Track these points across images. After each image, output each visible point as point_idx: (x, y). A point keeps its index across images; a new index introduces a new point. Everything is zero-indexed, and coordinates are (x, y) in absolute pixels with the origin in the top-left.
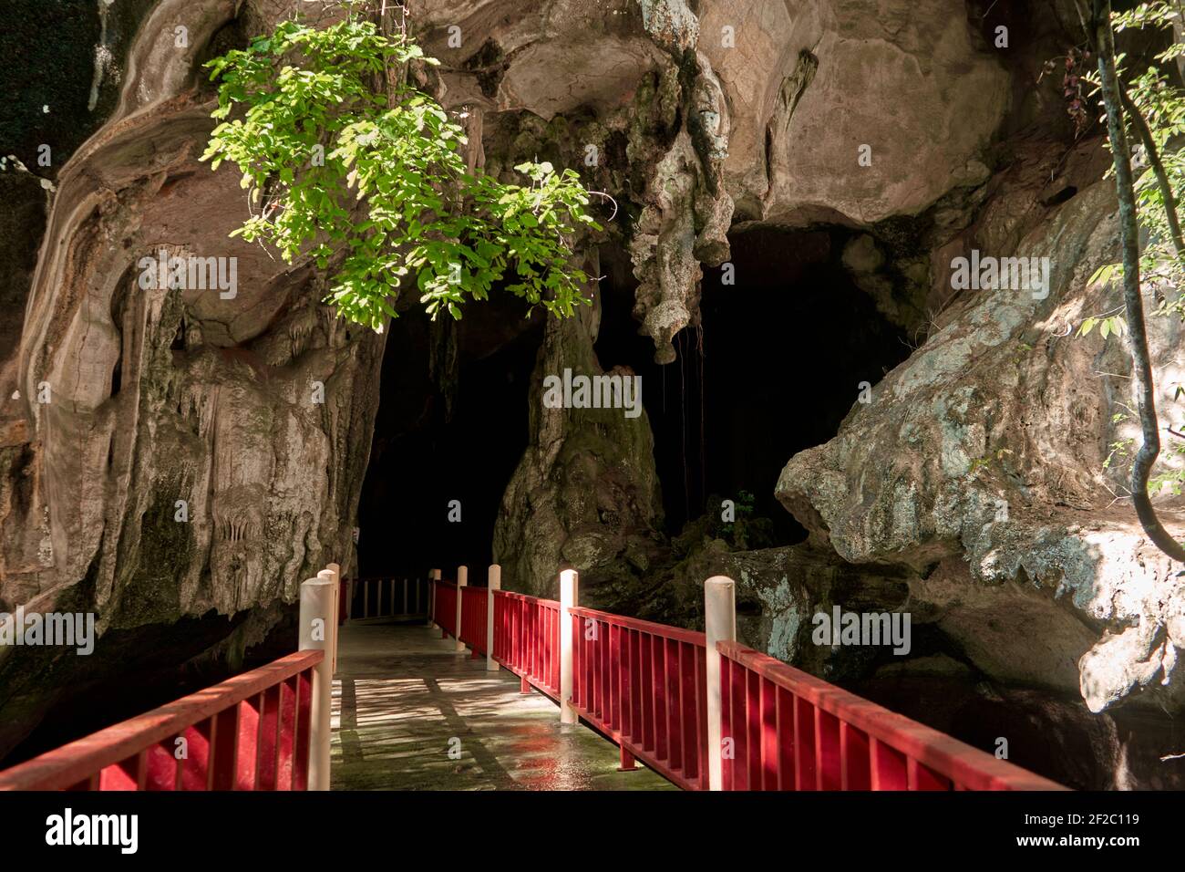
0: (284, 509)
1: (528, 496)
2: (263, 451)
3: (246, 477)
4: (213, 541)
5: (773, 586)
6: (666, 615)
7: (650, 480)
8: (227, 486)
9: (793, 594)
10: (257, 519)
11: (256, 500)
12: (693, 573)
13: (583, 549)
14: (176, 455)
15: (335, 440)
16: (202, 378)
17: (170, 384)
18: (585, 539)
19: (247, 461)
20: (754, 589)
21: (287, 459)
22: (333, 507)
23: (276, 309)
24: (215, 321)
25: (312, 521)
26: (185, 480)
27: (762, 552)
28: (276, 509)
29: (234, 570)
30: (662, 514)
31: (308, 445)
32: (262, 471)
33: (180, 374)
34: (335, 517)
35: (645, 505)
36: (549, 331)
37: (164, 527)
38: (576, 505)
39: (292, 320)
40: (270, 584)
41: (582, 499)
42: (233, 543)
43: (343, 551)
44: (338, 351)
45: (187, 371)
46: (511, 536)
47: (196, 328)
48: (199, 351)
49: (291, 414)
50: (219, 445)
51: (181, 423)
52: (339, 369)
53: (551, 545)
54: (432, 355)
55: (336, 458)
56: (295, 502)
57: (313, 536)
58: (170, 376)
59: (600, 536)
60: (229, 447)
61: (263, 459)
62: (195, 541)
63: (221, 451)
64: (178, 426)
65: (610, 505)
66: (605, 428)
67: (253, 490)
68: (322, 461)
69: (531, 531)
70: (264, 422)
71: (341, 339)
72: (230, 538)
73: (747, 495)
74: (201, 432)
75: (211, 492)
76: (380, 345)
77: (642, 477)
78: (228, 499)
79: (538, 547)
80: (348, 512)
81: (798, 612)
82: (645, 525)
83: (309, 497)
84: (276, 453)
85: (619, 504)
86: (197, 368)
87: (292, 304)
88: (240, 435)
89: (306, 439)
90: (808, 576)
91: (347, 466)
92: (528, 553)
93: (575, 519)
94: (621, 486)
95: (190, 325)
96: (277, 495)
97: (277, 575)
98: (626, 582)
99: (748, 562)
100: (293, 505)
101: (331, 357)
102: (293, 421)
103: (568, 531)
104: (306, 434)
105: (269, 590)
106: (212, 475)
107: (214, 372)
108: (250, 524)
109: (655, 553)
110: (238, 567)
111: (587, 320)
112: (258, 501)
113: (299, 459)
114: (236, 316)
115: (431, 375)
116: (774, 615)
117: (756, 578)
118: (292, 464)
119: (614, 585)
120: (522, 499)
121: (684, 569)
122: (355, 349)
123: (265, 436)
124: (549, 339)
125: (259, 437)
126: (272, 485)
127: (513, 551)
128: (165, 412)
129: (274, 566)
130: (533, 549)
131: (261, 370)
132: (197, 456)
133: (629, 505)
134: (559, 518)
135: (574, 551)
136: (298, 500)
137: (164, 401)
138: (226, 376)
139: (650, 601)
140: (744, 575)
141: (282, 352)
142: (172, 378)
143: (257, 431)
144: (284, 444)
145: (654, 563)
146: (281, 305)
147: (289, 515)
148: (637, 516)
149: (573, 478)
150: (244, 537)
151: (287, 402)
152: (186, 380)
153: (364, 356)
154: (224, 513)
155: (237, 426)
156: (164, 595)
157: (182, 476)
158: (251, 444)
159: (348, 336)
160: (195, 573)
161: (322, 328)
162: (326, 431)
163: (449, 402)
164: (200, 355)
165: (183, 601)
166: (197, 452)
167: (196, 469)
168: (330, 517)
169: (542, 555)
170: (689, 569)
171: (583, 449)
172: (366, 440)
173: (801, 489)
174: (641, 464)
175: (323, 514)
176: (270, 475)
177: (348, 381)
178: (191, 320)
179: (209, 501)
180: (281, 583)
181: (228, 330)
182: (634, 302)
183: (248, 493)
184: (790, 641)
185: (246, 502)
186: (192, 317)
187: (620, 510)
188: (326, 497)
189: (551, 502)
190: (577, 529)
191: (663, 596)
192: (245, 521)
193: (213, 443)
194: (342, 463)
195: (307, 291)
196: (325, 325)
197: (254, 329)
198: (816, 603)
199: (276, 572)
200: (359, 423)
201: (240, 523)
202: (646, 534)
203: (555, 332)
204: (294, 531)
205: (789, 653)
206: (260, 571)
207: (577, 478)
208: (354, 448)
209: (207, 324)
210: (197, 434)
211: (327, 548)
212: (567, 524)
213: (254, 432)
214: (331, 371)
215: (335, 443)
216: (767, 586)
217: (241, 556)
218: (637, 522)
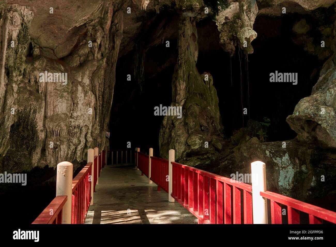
0: (77, 124)
1: (172, 121)
2: (67, 100)
3: (60, 110)
4: (46, 137)
5: (281, 157)
6: (230, 167)
7: (218, 115)
8: (52, 114)
9: (290, 160)
10: (65, 128)
11: (64, 120)
12: (243, 151)
13: (195, 141)
14: (27, 100)
15: (98, 96)
16: (40, 68)
17: (24, 70)
18: (196, 137)
19: (60, 104)
20: (271, 158)
21: (77, 104)
22: (97, 123)
23: (74, 45)
24: (48, 48)
25: (88, 129)
26: (32, 111)
27: (276, 143)
28: (73, 124)
29: (55, 149)
30: (223, 128)
31: (86, 98)
32: (67, 108)
33: (29, 66)
34: (98, 128)
35: (217, 124)
36: (179, 58)
37: (23, 131)
38: (192, 124)
39: (80, 49)
40: (71, 155)
41: (194, 121)
42: (54, 138)
43: (102, 141)
44: (98, 61)
45: (32, 65)
46: (166, 135)
47: (37, 48)
48: (38, 57)
49: (79, 85)
50: (48, 97)
51: (29, 86)
52: (99, 68)
53: (182, 139)
54: (135, 70)
55: (98, 104)
56: (81, 121)
57: (89, 135)
58: (24, 66)
59: (201, 136)
60: (52, 98)
61: (67, 103)
62: (39, 137)
63: (49, 99)
64: (28, 88)
65: (205, 124)
66: (201, 95)
67: (63, 116)
68: (92, 104)
69: (174, 133)
70: (67, 88)
71: (99, 56)
72: (53, 136)
73: (267, 119)
74: (40, 91)
75: (45, 117)
76: (115, 58)
77: (215, 114)
78: (52, 119)
79: (177, 140)
80: (103, 126)
81: (293, 168)
82: (218, 132)
83: (87, 119)
84: (73, 101)
85: (208, 123)
86: (37, 64)
87: (80, 43)
88: (57, 93)
89: (85, 95)
90: (299, 153)
91: (103, 107)
92: (173, 142)
93: (191, 129)
94: (208, 117)
95: (35, 46)
96: (73, 118)
97: (74, 151)
98: (214, 154)
99: (269, 147)
100: (80, 122)
101: (95, 63)
102: (80, 88)
103: (189, 134)
104: (86, 93)
105: (71, 157)
106: (45, 109)
107: (45, 66)
108: (61, 130)
109: (224, 143)
110: (57, 148)
111: (193, 55)
112: (65, 121)
113: (83, 104)
114: (57, 47)
115: (135, 77)
116: (281, 169)
117: (273, 153)
118: (80, 106)
119: (208, 155)
120: (170, 122)
121: (239, 149)
122: (105, 60)
123: (68, 94)
124: (179, 62)
125: (65, 94)
126: (72, 114)
127: (166, 141)
128: (22, 81)
129: (73, 147)
130: (175, 140)
131: (67, 68)
132: (38, 101)
133: (212, 124)
134: (185, 129)
135: (192, 142)
136: (82, 120)
137: (21, 77)
138: (50, 68)
139: (224, 162)
140: (267, 152)
141: (76, 61)
142: (25, 67)
143: (64, 91)
144: (76, 97)
145: (224, 147)
146: (75, 43)
147: (79, 126)
148: (215, 128)
149: (190, 114)
150: (59, 135)
151: (78, 81)
152: (32, 69)
153: (109, 62)
154: (50, 125)
155: (56, 89)
156: (23, 160)
157: (31, 109)
158: (62, 97)
159: (102, 55)
160: (39, 150)
161: (92, 52)
162: (94, 92)
163: (141, 88)
164: (39, 58)
165: (33, 162)
166: (38, 99)
167: (37, 106)
168: (96, 127)
169: (179, 143)
170: (241, 149)
171: (193, 103)
172: (110, 96)
173: (309, 114)
174: (215, 109)
175: (93, 126)
176: (71, 110)
177: (103, 72)
178: (35, 45)
179: (44, 120)
180: (76, 154)
181: (54, 52)
182: (219, 39)
183: (60, 117)
184: (290, 181)
185: (60, 121)
186: (36, 43)
187: (209, 126)
188: (94, 120)
189: (181, 123)
190: (192, 133)
191: (230, 160)
192: (60, 129)
193: (46, 96)
194: (101, 106)
195: (86, 37)
196: (93, 51)
197: (65, 53)
198: (302, 165)
199: (73, 149)
200: (107, 90)
201: (57, 129)
202: (219, 135)
203: (182, 59)
204: (81, 133)
205: (289, 185)
206: (66, 150)
207: (192, 114)
208: (105, 100)
209: (44, 49)
210: (38, 92)
211: (95, 140)
212: (188, 131)
213: (63, 92)
214: (95, 68)
215: (98, 98)
216: (278, 157)
217: (58, 143)
218: (215, 130)
